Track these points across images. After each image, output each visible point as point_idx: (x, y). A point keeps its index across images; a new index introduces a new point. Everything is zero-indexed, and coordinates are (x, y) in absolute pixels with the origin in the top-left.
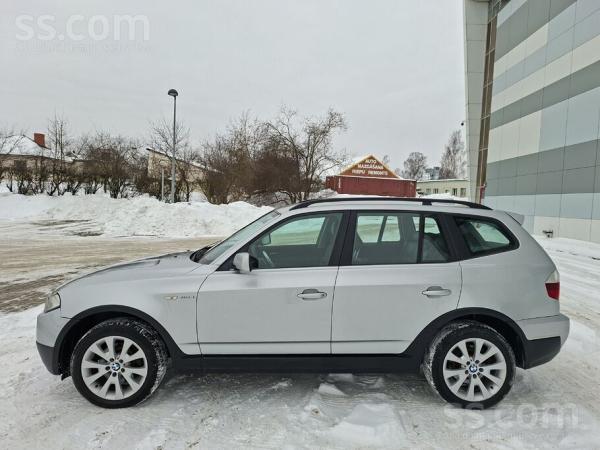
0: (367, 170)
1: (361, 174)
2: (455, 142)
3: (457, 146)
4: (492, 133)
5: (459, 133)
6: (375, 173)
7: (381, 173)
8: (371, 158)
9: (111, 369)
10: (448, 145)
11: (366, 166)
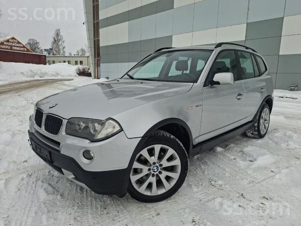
0: (11, 46)
1: (7, 49)
2: (58, 35)
3: (59, 37)
4: (101, 31)
5: (59, 30)
6: (18, 49)
7: (22, 49)
8: (13, 38)
9: (151, 171)
10: (54, 36)
11: (10, 44)
